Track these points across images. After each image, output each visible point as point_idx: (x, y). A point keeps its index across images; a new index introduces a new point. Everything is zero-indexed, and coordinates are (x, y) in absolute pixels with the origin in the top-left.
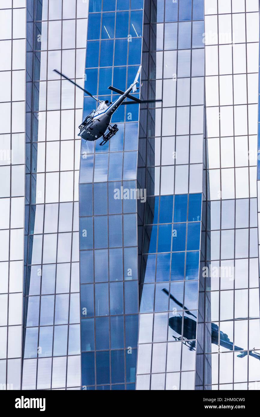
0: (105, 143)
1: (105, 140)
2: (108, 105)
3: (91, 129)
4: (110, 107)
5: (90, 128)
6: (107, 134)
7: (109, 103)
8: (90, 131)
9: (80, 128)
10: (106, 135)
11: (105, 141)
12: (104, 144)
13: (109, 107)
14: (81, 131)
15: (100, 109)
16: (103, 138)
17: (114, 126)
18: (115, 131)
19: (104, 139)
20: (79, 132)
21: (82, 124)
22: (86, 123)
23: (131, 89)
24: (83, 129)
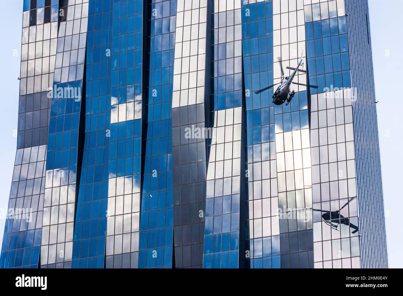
5: (279, 96)
8: (279, 98)
9: (273, 98)
10: (288, 99)
16: (287, 101)
17: (293, 91)
21: (274, 95)
23: (300, 65)
24: (275, 98)
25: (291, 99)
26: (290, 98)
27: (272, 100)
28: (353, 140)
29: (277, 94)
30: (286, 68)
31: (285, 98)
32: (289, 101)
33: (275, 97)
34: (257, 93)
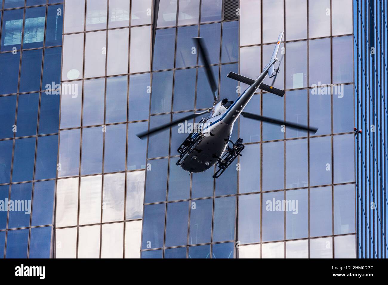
0: (221, 173)
1: (223, 168)
2: (227, 107)
3: (198, 151)
4: (230, 109)
5: (196, 150)
6: (225, 157)
7: (228, 104)
8: (196, 155)
9: (179, 152)
10: (223, 159)
11: (222, 170)
12: (220, 175)
13: (228, 109)
14: (181, 155)
15: (213, 116)
16: (218, 165)
17: (238, 141)
18: (239, 149)
19: (220, 166)
20: (179, 159)
21: (183, 144)
22: (190, 142)
23: (267, 72)
24: (185, 153)
25: (231, 162)
26: (227, 160)
27: (176, 157)
28: (354, 232)
29: (193, 143)
30: (229, 76)
31: (215, 156)
32: (224, 165)
33: (186, 150)
34: (141, 136)
